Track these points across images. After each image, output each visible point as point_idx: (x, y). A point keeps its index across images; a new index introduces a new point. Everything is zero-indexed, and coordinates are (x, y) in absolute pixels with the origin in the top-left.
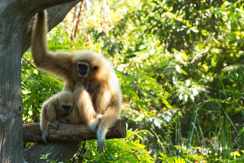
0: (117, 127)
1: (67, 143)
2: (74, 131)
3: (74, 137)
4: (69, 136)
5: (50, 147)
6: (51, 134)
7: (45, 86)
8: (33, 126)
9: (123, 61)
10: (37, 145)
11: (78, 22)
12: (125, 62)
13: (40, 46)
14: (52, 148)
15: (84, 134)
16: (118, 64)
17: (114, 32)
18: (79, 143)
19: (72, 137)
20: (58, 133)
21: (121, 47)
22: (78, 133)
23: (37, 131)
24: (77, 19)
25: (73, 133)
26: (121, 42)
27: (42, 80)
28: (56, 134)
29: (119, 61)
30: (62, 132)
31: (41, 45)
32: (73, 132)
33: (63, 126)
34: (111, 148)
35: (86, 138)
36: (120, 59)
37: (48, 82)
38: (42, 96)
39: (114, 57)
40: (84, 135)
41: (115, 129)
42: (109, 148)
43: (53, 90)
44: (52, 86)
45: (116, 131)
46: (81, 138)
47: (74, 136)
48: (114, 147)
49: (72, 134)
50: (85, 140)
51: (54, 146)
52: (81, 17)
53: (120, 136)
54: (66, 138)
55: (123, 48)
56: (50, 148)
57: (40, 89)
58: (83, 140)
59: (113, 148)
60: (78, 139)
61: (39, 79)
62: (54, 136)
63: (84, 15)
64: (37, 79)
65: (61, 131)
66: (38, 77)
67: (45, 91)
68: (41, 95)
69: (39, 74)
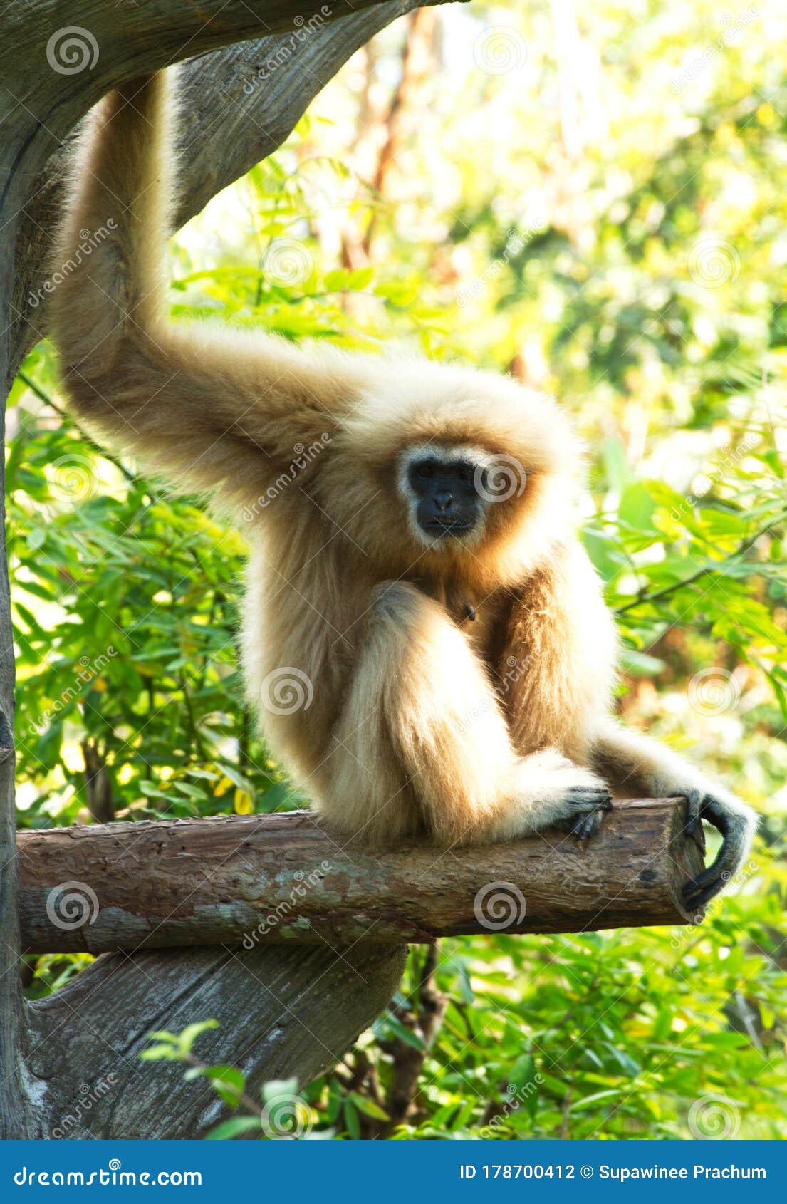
0: (642, 853)
1: (316, 954)
2: (358, 880)
3: (360, 917)
4: (323, 912)
5: (200, 983)
6: (208, 899)
7: (169, 580)
8: (85, 844)
9: (685, 411)
10: (107, 974)
11: (386, 154)
12: (702, 418)
13: (117, 272)
14: (209, 990)
15: (422, 895)
16: (657, 431)
17: (623, 227)
18: (391, 955)
19: (344, 915)
20: (255, 893)
21: (676, 326)
22: (384, 888)
23: (111, 876)
24: (378, 135)
25: (354, 891)
26: (674, 299)
27: (151, 537)
28: (242, 897)
29: (658, 414)
30: (276, 885)
31: (122, 265)
32: (353, 885)
33: (287, 847)
34: (604, 991)
35: (442, 923)
36: (666, 402)
37: (194, 553)
38: (149, 645)
39: (625, 390)
40: (425, 904)
41: (634, 861)
42: (593, 989)
43: (223, 610)
44: (214, 578)
45: (636, 878)
46: (403, 926)
47: (360, 908)
48: (622, 986)
49: (344, 897)
50: (429, 934)
51: (226, 975)
52: (406, 119)
53: (661, 910)
54: (304, 922)
55: (690, 333)
56: (200, 991)
57: (138, 597)
58: (415, 939)
59: (616, 991)
60: (389, 930)
61: (135, 529)
62: (225, 911)
63: (431, 106)
64: (120, 530)
65: (272, 875)
66: (127, 519)
67: (167, 615)
68: (140, 638)
69: (133, 499)
